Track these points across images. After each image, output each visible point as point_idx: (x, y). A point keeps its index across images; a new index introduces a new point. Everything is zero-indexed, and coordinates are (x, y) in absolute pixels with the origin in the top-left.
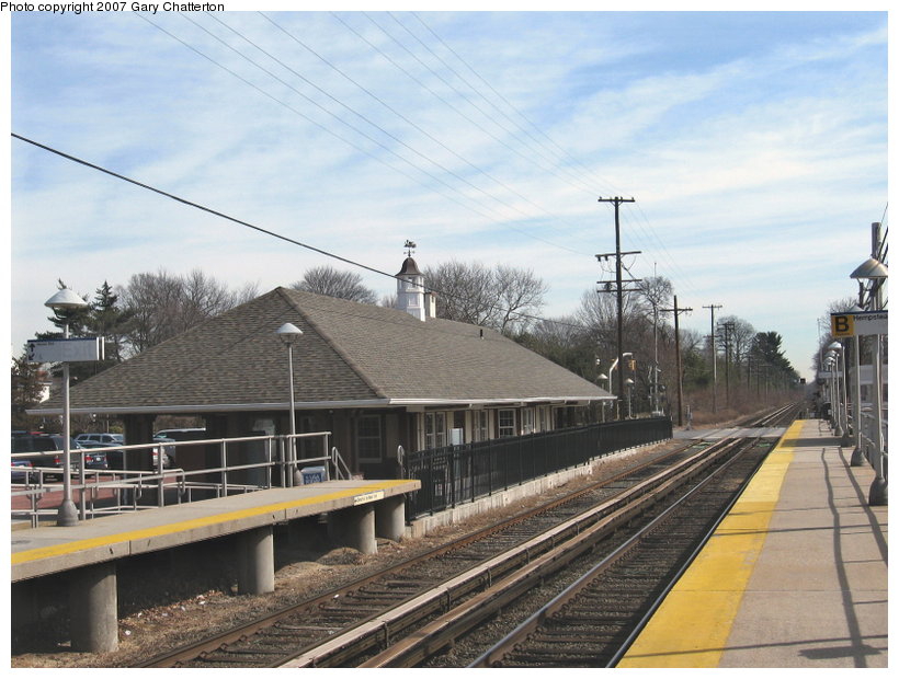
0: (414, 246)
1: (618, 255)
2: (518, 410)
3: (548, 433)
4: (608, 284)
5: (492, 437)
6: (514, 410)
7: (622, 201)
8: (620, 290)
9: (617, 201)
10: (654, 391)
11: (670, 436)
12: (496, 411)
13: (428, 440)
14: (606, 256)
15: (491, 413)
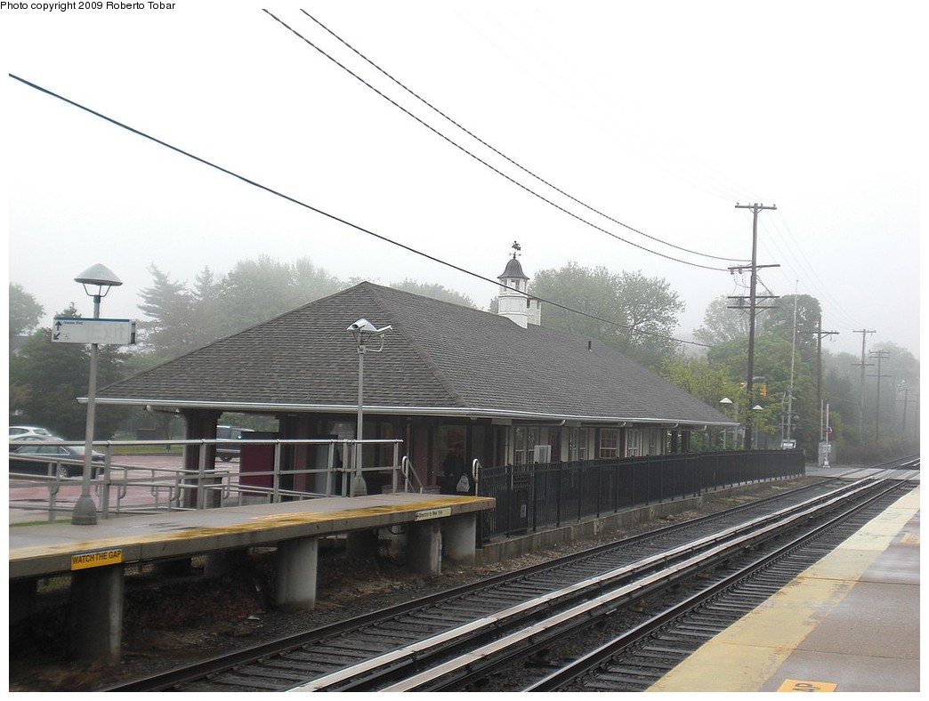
0: (519, 249)
1: (754, 267)
2: (623, 430)
3: (658, 457)
4: (741, 299)
5: (592, 457)
6: (619, 430)
7: (762, 208)
8: (753, 307)
9: (756, 209)
10: (786, 421)
11: (803, 472)
12: (598, 430)
13: (517, 456)
14: (740, 268)
15: (593, 431)
